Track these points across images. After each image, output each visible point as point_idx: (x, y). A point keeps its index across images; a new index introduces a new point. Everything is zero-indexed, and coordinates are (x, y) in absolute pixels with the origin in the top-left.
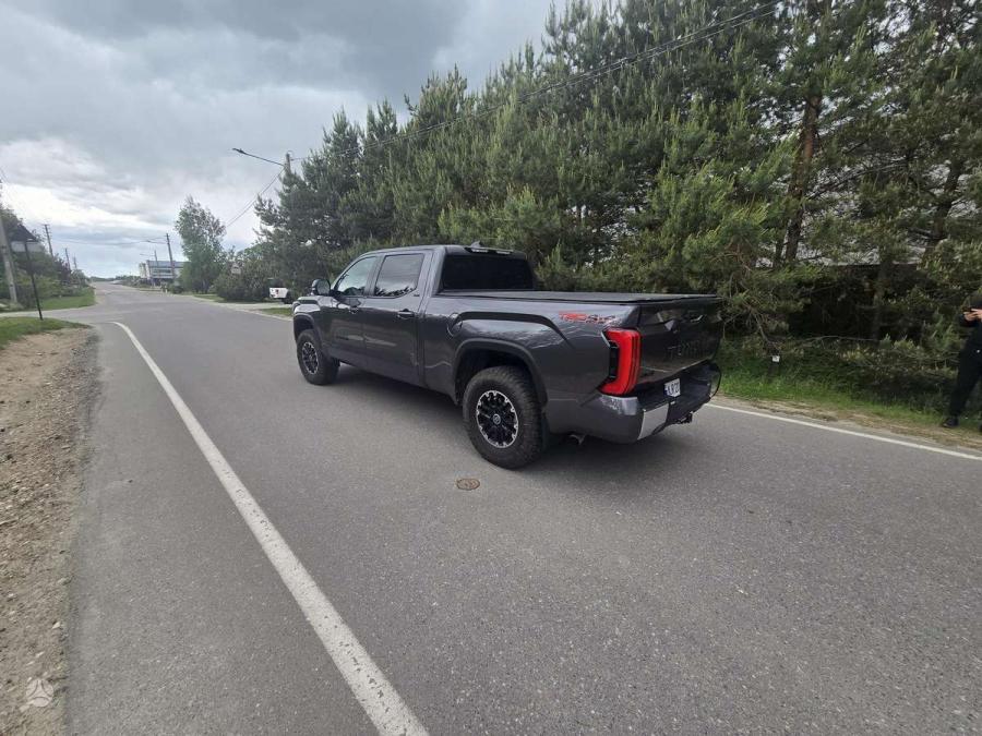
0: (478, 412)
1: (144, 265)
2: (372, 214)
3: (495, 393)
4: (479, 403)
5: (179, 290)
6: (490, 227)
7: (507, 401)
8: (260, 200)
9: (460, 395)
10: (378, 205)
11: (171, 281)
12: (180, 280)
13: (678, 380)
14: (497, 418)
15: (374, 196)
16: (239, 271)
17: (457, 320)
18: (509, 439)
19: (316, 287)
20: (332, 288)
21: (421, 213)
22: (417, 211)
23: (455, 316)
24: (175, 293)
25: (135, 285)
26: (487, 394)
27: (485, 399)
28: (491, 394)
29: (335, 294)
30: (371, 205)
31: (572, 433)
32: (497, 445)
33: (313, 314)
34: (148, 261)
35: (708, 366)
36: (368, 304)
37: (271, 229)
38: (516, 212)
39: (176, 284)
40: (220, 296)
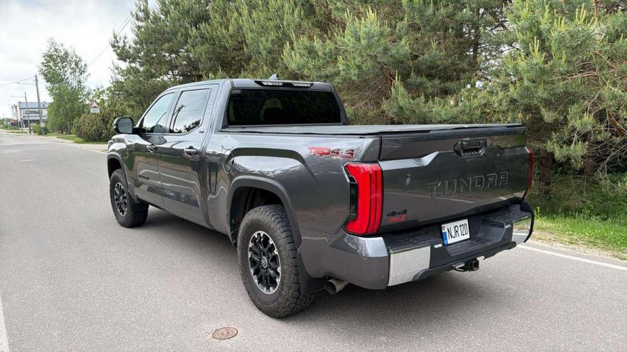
0: (250, 254)
1: (16, 107)
2: (225, 47)
3: (262, 233)
4: (251, 245)
5: (44, 132)
6: (332, 57)
7: (271, 242)
8: (115, 38)
9: (235, 235)
10: (231, 36)
11: (38, 122)
12: (46, 122)
13: (466, 221)
14: (265, 261)
15: (227, 28)
16: (97, 111)
17: (230, 156)
18: (273, 283)
19: (117, 125)
20: (137, 126)
21: (269, 45)
22: (265, 43)
23: (228, 153)
24: (40, 134)
25: (6, 127)
26: (255, 235)
27: (254, 240)
28: (259, 234)
29: (140, 131)
30: (224, 38)
31: (330, 278)
32: (264, 290)
33: (121, 151)
34: (20, 103)
35: (518, 207)
36: (171, 142)
37: (124, 65)
38: (358, 39)
39: (42, 125)
40: (79, 136)
